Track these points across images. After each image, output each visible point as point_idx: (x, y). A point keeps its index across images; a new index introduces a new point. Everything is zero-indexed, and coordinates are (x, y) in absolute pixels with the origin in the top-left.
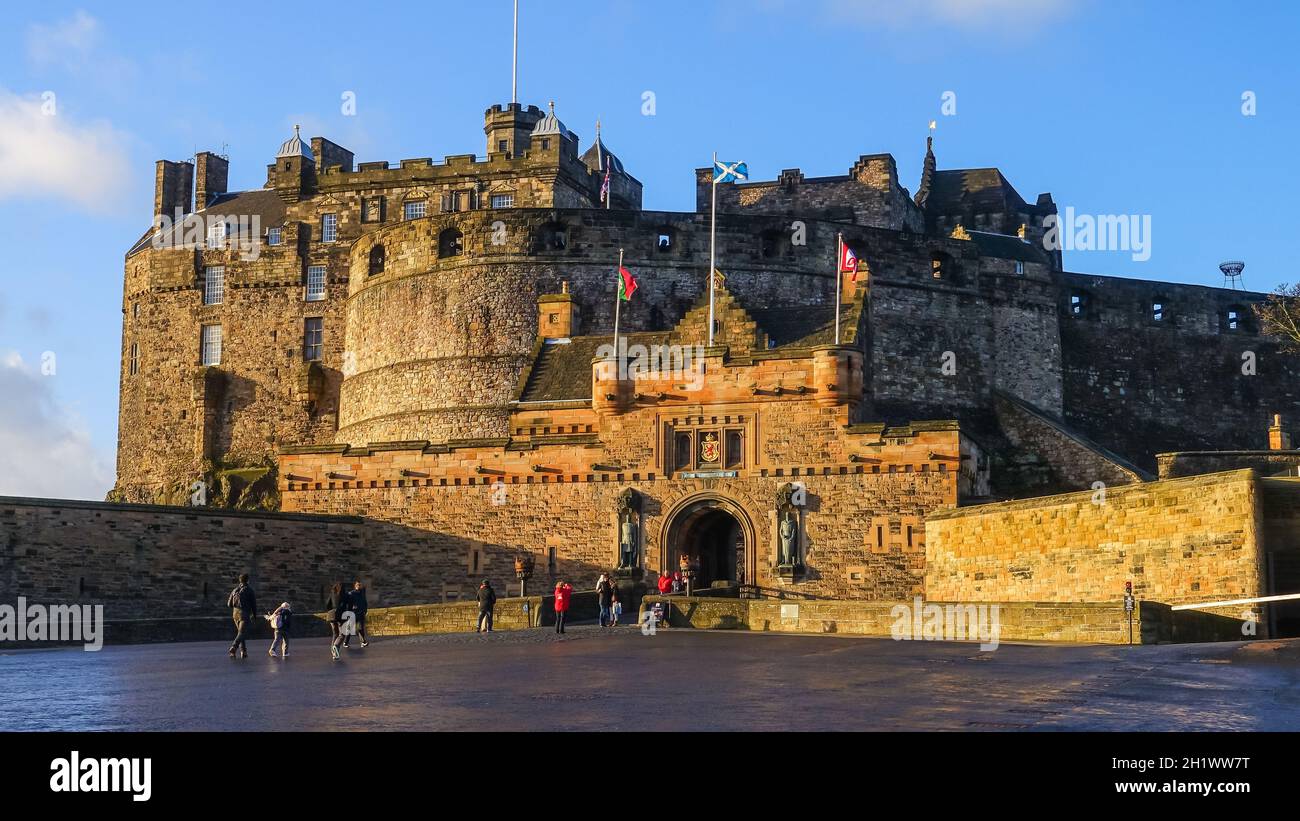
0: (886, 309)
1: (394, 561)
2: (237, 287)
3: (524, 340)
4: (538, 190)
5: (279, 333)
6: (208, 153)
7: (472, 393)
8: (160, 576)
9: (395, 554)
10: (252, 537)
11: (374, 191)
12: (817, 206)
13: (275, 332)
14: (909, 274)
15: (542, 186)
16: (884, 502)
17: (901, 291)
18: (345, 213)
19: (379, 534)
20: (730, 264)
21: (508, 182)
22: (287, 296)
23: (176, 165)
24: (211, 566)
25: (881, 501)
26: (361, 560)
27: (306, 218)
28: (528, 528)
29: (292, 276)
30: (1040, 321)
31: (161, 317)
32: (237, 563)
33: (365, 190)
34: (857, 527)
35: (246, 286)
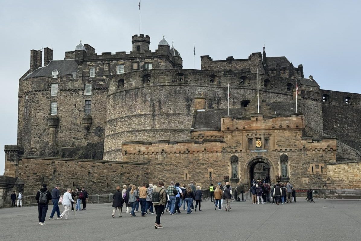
0: (275, 100)
1: (160, 176)
2: (62, 90)
3: (171, 109)
4: (160, 62)
5: (76, 105)
6: (47, 48)
7: (156, 125)
8: (95, 181)
9: (160, 174)
10: (120, 169)
11: (107, 62)
12: (239, 68)
13: (75, 104)
14: (281, 90)
15: (161, 61)
16: (313, 159)
17: (279, 95)
18: (98, 68)
19: (155, 168)
20: (232, 86)
21: (151, 59)
22: (79, 93)
23: (36, 51)
24: (109, 178)
25: (312, 159)
26: (150, 176)
27: (85, 69)
28: (203, 167)
29: (81, 87)
30: (317, 104)
31: (37, 99)
32: (116, 177)
33: (104, 61)
34: (305, 167)
35: (65, 90)
